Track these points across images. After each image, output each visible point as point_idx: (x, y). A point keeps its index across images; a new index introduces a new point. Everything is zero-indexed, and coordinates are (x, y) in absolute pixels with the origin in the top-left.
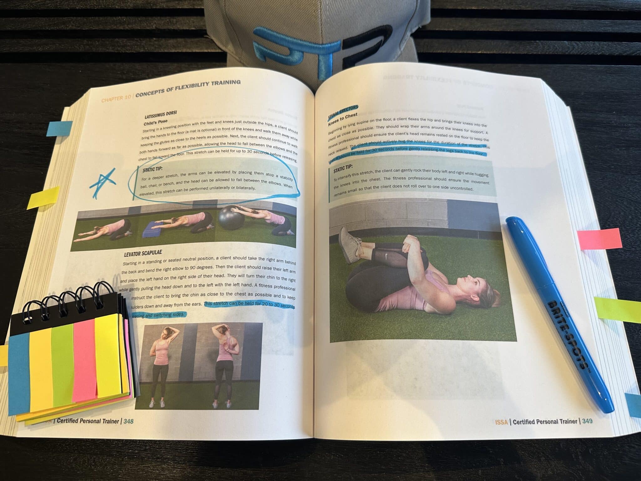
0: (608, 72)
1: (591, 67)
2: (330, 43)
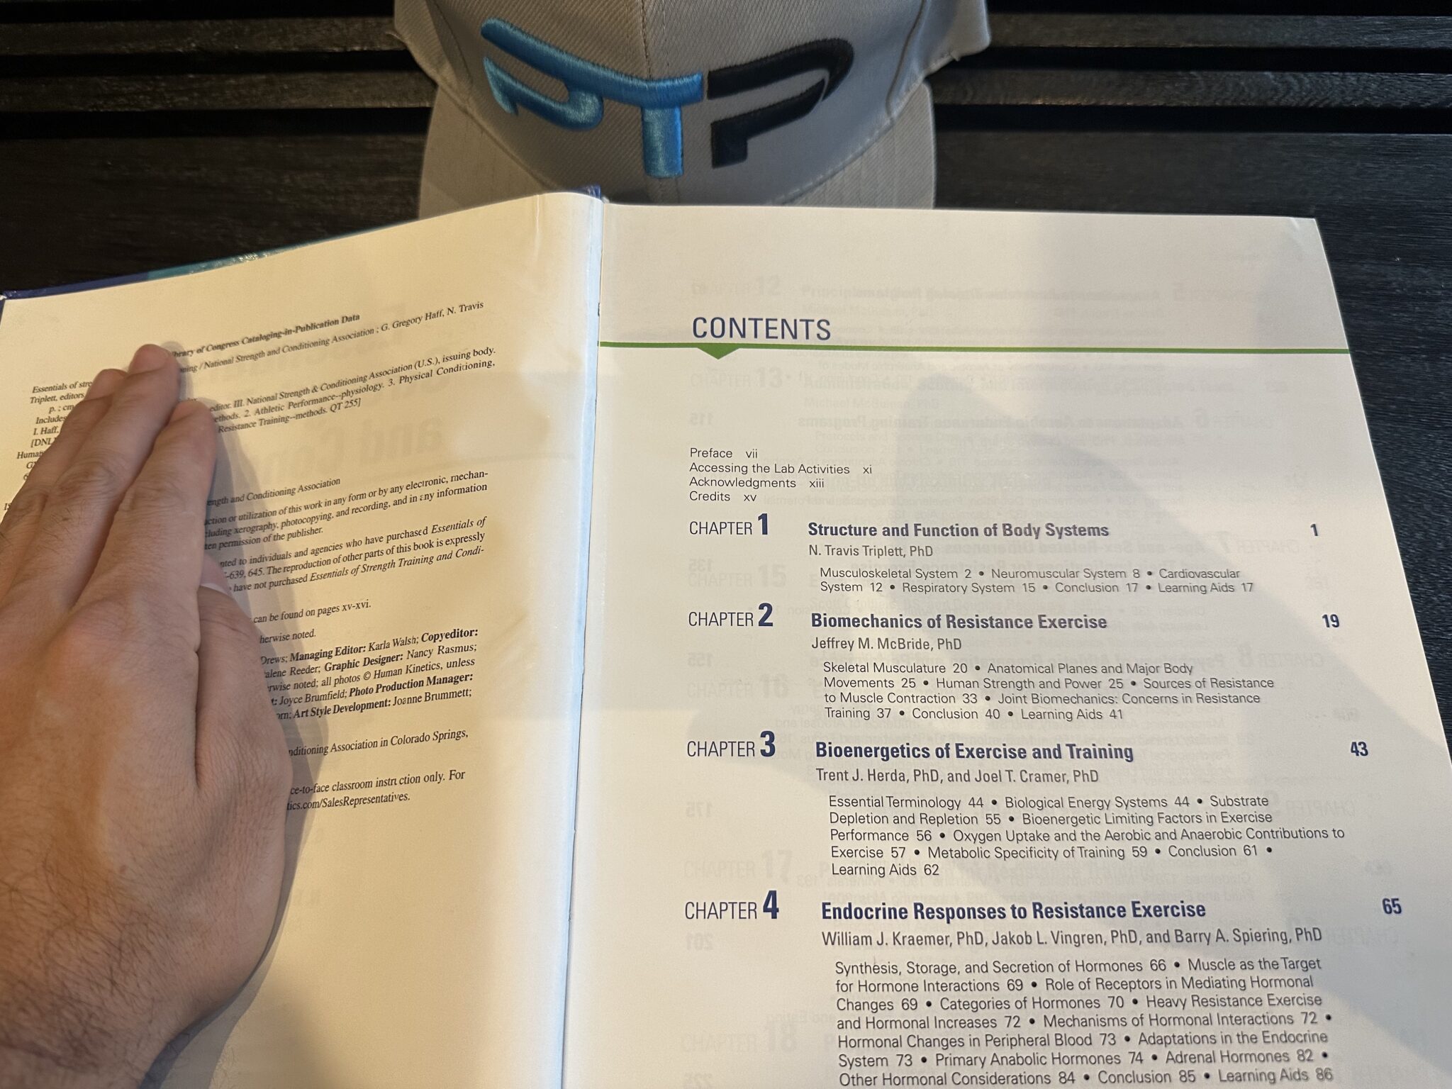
0: (1380, 151)
1: (1334, 138)
2: (672, 79)
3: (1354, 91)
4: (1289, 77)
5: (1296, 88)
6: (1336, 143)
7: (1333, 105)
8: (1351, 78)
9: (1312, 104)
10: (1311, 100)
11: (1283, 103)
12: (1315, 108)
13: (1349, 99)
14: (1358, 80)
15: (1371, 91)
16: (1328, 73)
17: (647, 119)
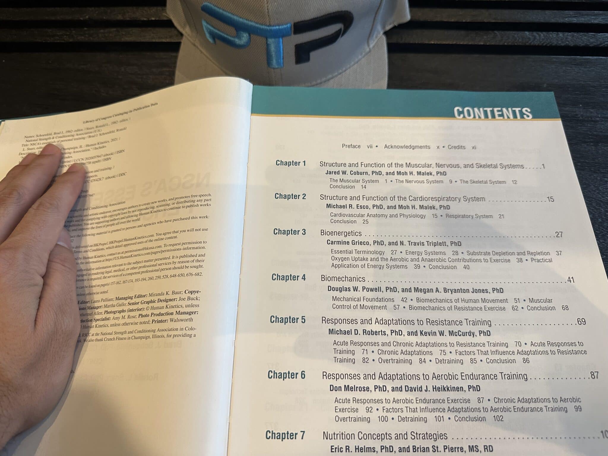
0: (573, 63)
1: (554, 58)
2: (279, 26)
3: (561, 40)
4: (535, 34)
5: (538, 38)
6: (554, 60)
7: (553, 45)
8: (561, 34)
10: (544, 43)
11: (532, 44)
12: (546, 46)
15: (569, 40)
16: (551, 33)
17: (268, 43)
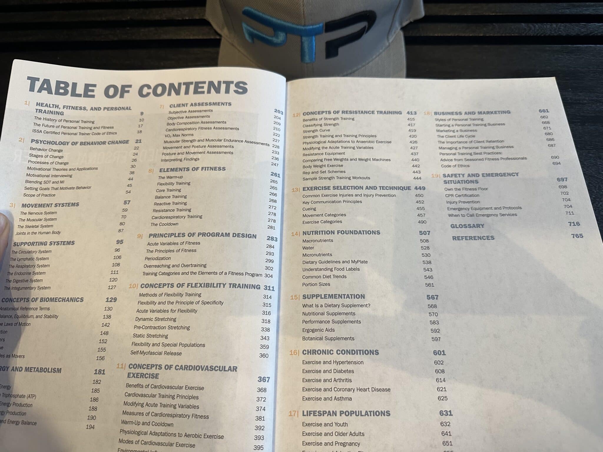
0: (564, 51)
2: (312, 25)
3: (555, 30)
4: (530, 25)
5: (533, 29)
6: (548, 48)
7: (547, 35)
8: (554, 25)
9: (539, 35)
10: (538, 33)
11: (527, 35)
12: (540, 36)
13: (553, 33)
14: (557, 26)
15: (561, 30)
16: (545, 24)
17: (303, 41)
